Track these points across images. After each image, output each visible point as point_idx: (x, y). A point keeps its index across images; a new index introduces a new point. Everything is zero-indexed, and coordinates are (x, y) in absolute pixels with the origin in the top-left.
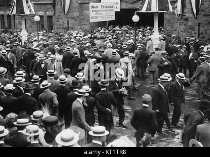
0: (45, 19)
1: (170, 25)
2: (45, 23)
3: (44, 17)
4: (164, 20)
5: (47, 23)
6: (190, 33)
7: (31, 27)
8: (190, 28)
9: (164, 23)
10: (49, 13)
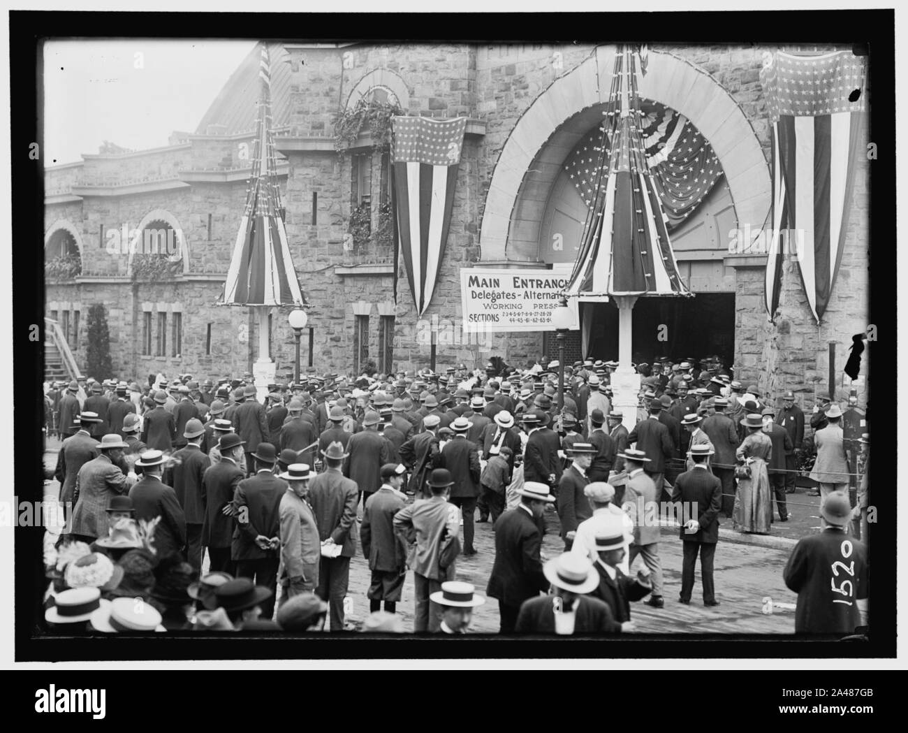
0: (374, 326)
1: (753, 349)
2: (371, 340)
3: (371, 321)
4: (737, 332)
5: (377, 340)
6: (797, 379)
7: (327, 353)
8: (796, 360)
9: (737, 342)
10: (386, 308)
